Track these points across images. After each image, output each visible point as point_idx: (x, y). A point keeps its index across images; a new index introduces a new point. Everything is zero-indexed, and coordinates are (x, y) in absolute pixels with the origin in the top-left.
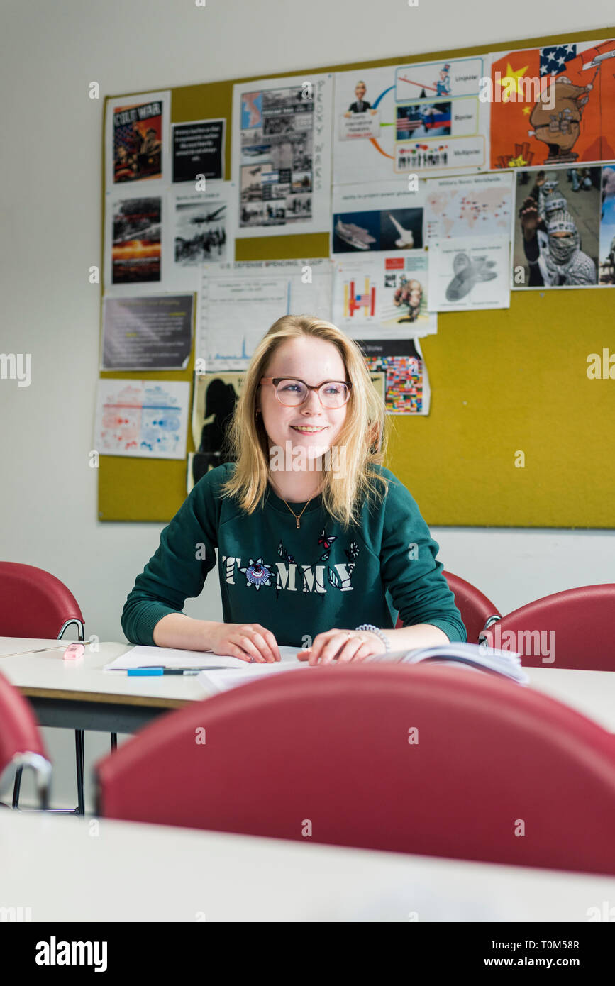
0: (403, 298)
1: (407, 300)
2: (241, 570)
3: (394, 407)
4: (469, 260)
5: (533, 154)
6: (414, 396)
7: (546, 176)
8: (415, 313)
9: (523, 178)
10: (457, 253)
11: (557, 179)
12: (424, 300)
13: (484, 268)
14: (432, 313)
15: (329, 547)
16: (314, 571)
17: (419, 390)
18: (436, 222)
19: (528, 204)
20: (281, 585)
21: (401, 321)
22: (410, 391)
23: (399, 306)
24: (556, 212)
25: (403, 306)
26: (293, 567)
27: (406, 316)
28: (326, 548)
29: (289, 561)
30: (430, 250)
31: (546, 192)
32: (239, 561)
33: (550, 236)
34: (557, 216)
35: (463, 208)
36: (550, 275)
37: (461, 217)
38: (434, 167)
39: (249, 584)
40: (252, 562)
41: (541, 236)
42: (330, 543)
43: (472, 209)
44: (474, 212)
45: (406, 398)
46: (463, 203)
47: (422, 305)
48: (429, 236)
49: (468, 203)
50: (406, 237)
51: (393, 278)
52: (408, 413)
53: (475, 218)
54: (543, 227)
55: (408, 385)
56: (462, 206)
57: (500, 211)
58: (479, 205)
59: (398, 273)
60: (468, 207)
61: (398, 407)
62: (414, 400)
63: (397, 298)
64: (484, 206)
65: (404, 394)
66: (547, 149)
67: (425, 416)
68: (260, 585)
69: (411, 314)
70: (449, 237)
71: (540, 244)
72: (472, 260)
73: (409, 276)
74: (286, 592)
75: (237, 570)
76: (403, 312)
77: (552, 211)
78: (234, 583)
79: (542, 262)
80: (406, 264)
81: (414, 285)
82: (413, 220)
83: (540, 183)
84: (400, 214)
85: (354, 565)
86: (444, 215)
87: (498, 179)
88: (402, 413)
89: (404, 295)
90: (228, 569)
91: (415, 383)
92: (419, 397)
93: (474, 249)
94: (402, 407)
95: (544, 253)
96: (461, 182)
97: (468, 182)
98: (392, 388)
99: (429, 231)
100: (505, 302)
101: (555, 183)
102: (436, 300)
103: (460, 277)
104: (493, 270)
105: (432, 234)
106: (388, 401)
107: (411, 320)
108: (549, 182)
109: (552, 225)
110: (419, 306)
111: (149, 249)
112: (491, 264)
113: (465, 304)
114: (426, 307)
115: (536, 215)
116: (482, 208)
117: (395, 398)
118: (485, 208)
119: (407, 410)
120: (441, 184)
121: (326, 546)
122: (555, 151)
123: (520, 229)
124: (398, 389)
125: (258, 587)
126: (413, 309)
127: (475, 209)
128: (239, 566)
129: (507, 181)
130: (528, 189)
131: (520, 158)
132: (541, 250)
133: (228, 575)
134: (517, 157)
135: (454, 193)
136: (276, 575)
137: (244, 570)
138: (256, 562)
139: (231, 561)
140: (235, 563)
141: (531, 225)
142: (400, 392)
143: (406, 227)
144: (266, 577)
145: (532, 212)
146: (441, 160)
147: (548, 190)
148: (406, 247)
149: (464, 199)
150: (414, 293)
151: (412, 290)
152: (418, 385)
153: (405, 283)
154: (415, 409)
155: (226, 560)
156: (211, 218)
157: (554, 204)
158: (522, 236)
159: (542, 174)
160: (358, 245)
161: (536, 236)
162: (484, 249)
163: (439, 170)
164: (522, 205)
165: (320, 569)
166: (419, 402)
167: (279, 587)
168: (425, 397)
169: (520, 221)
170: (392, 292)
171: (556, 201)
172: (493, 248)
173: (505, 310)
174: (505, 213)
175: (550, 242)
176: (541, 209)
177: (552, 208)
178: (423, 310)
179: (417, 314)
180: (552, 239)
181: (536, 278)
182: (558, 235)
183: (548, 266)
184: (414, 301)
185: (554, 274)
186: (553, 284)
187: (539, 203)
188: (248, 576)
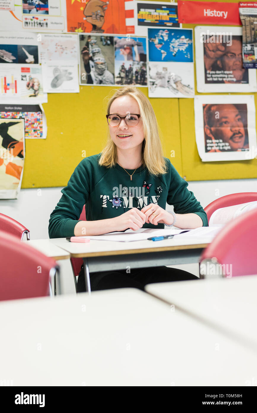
0: (31, 86)
1: (33, 87)
2: (110, 201)
3: (29, 135)
4: (60, 71)
5: (85, 28)
6: (39, 130)
7: (92, 38)
8: (37, 93)
9: (82, 38)
10: (54, 68)
11: (96, 39)
13: (67, 75)
14: (45, 93)
15: (149, 188)
16: (143, 199)
17: (41, 127)
18: (45, 53)
19: (85, 49)
20: (125, 206)
21: (31, 96)
22: (37, 128)
23: (29, 89)
24: (96, 54)
25: (31, 89)
26: (131, 198)
27: (33, 94)
30: (42, 65)
31: (92, 45)
32: (108, 197)
33: (95, 63)
34: (97, 55)
35: (57, 48)
36: (96, 80)
37: (56, 52)
38: (42, 28)
39: (113, 207)
41: (91, 63)
43: (61, 48)
44: (61, 50)
45: (34, 131)
46: (56, 45)
47: (40, 89)
48: (41, 59)
49: (59, 46)
50: (31, 58)
51: (25, 76)
52: (36, 138)
53: (62, 53)
54: (91, 59)
55: (36, 125)
57: (73, 51)
58: (64, 47)
59: (27, 74)
60: (59, 47)
61: (31, 135)
62: (39, 132)
63: (28, 86)
64: (66, 48)
65: (34, 129)
66: (92, 27)
67: (45, 139)
69: (35, 93)
70: (50, 60)
71: (91, 66)
72: (62, 71)
73: (33, 76)
75: (108, 201)
76: (31, 92)
77: (95, 53)
78: (107, 207)
79: (93, 74)
80: (31, 70)
81: (35, 80)
82: (34, 51)
83: (89, 40)
84: (28, 47)
85: (159, 196)
86: (48, 50)
87: (71, 37)
88: (33, 138)
89: (31, 85)
90: (104, 201)
91: (39, 124)
92: (41, 130)
93: (63, 66)
94: (33, 135)
95: (93, 70)
96: (54, 36)
97: (58, 36)
98: (28, 126)
99: (41, 57)
100: (77, 90)
101: (95, 41)
102: (46, 87)
103: (57, 78)
104: (71, 76)
105: (42, 58)
106: (26, 132)
107: (35, 96)
108: (93, 40)
109: (95, 58)
110: (38, 90)
112: (70, 73)
113: (59, 90)
115: (88, 54)
116: (64, 49)
117: (29, 131)
118: (67, 49)
119: (35, 136)
120: (45, 36)
122: (95, 27)
123: (82, 59)
124: (31, 127)
125: (117, 208)
126: (35, 91)
127: (62, 49)
128: (109, 199)
129: (75, 38)
130: (84, 42)
131: (80, 29)
132: (92, 69)
133: (103, 203)
134: (79, 28)
135: (52, 41)
136: (123, 202)
137: (111, 201)
139: (105, 197)
140: (107, 198)
141: (86, 58)
142: (32, 128)
143: (31, 53)
145: (86, 52)
146: (45, 25)
147: (93, 44)
148: (31, 63)
149: (57, 44)
150: (36, 84)
151: (34, 82)
152: (40, 125)
153: (31, 79)
154: (39, 136)
155: (103, 197)
157: (96, 50)
158: (83, 62)
159: (90, 37)
160: (7, 60)
161: (89, 63)
162: (66, 66)
163: (44, 29)
164: (82, 49)
165: (146, 198)
166: (41, 133)
167: (125, 207)
168: (45, 130)
169: (82, 56)
170: (25, 83)
171: (96, 49)
172: (71, 66)
173: (77, 93)
174: (75, 52)
175: (95, 66)
176: (90, 52)
177: (95, 52)
178: (40, 91)
179: (38, 94)
180: (96, 65)
181: (90, 80)
182: (98, 63)
183: (95, 75)
184: (36, 87)
185: (97, 79)
186: (97, 83)
187: (89, 49)
188: (113, 203)
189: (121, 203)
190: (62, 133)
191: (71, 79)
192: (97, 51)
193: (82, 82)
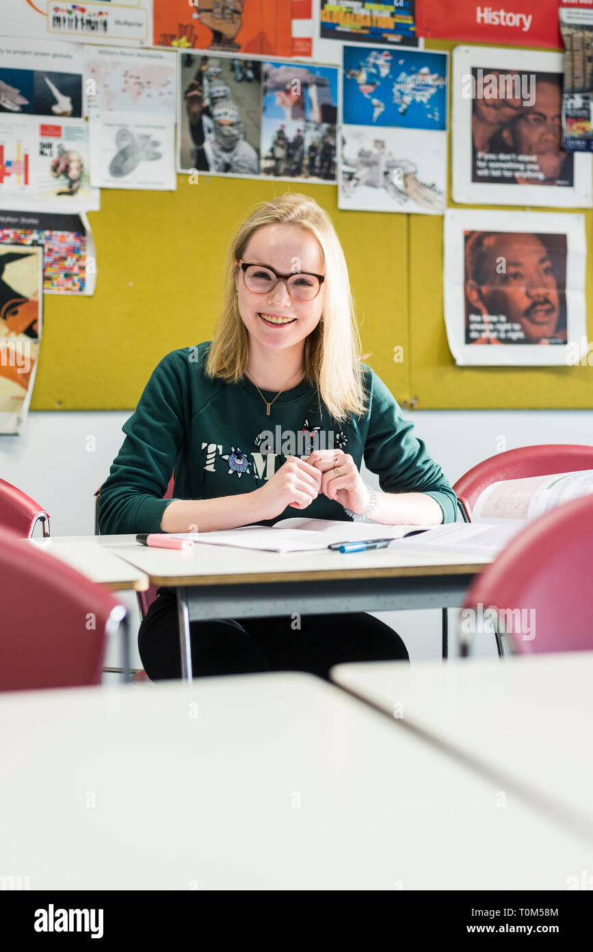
0: (61, 169)
1: (66, 171)
2: (223, 457)
3: (53, 285)
4: (132, 136)
5: (196, 37)
6: (77, 275)
7: (210, 62)
8: (75, 186)
9: (187, 61)
10: (118, 129)
11: (220, 66)
12: (86, 173)
13: (149, 147)
14: (93, 188)
17: (82, 268)
18: (97, 92)
19: (192, 87)
20: (257, 475)
21: (60, 194)
22: (72, 268)
23: (57, 177)
24: (220, 100)
25: (62, 177)
26: (272, 457)
27: (66, 189)
30: (91, 120)
31: (210, 78)
32: (220, 447)
33: (215, 122)
34: (221, 103)
35: (126, 82)
37: (124, 90)
38: (93, 33)
39: (231, 472)
40: (233, 450)
41: (206, 121)
43: (136, 83)
44: (138, 87)
45: (67, 276)
46: (125, 76)
47: (82, 179)
48: (89, 106)
49: (131, 77)
50: (64, 103)
51: (49, 146)
52: (69, 293)
53: (139, 93)
54: (207, 112)
55: (70, 262)
56: (124, 79)
57: (164, 90)
58: (143, 80)
60: (132, 81)
61: (58, 285)
62: (76, 279)
63: (55, 168)
64: (149, 83)
65: (66, 271)
66: (211, 35)
67: (89, 297)
68: (242, 473)
69: (70, 186)
70: (110, 110)
71: (206, 130)
72: (136, 137)
73: (68, 146)
75: (218, 457)
76: (62, 184)
77: (216, 98)
78: (214, 470)
79: (208, 147)
80: (63, 132)
81: (73, 157)
82: (72, 86)
83: (204, 68)
84: (59, 78)
86: (105, 86)
87: (161, 57)
88: (62, 292)
89: (62, 166)
90: (209, 457)
91: (78, 260)
92: (82, 275)
93: (138, 126)
94: (63, 285)
95: (209, 139)
96: (122, 54)
97: (130, 55)
98: (51, 265)
99: (89, 101)
100: (170, 184)
101: (218, 70)
102: (99, 175)
103: (123, 154)
104: (158, 149)
105: (91, 104)
106: (47, 279)
107: (71, 193)
108: (212, 68)
109: (216, 111)
110: (79, 179)
112: (156, 144)
113: (128, 182)
114: (89, 181)
115: (199, 99)
116: (145, 84)
117: (53, 276)
118: (150, 85)
119: (67, 289)
120: (101, 52)
122: (219, 39)
123: (186, 112)
124: (57, 267)
125: (240, 475)
126: (72, 182)
127: (139, 84)
128: (221, 453)
129: (170, 60)
131: (184, 39)
132: (207, 135)
133: (208, 462)
134: (180, 37)
135: (115, 64)
136: (253, 464)
137: (226, 457)
138: (236, 450)
139: (212, 448)
140: (217, 450)
141: (196, 109)
142: (60, 268)
143: (64, 92)
144: (246, 465)
145: (196, 96)
146: (101, 27)
147: (212, 76)
148: (63, 114)
149: (127, 72)
150: (74, 165)
151: (71, 161)
152: (81, 263)
153: (63, 153)
154: (77, 288)
155: (207, 447)
157: (218, 91)
158: (187, 119)
159: (205, 59)
160: (8, 106)
161: (201, 121)
162: (148, 127)
163: (98, 36)
164: (186, 88)
166: (83, 281)
167: (257, 477)
168: (90, 276)
169: (185, 103)
171: (219, 88)
172: (157, 127)
173: (171, 192)
174: (170, 93)
175: (215, 128)
176: (206, 95)
177: (216, 95)
178: (84, 183)
179: (78, 188)
180: (217, 126)
181: (201, 162)
182: (222, 122)
183: (214, 151)
184: (73, 173)
185: (220, 161)
186: (219, 170)
187: (203, 88)
188: (231, 463)
190: (131, 284)
191: (157, 156)
192: (221, 94)
193: (184, 165)
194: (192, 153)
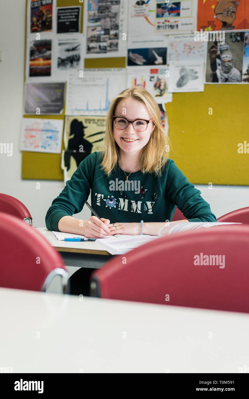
0: (157, 86)
1: (159, 87)
2: (104, 200)
4: (186, 70)
5: (215, 26)
8: (162, 92)
10: (181, 68)
12: (166, 87)
13: (193, 74)
14: (170, 93)
16: (137, 203)
18: (173, 54)
19: (213, 47)
20: (120, 208)
21: (157, 96)
23: (156, 89)
24: (224, 51)
25: (158, 89)
26: (127, 201)
27: (159, 94)
28: (143, 194)
29: (125, 198)
30: (170, 65)
32: (103, 196)
34: (225, 52)
36: (221, 78)
37: (184, 52)
38: (173, 30)
39: (106, 206)
40: (109, 197)
41: (218, 61)
42: (145, 192)
44: (189, 50)
47: (166, 89)
48: (169, 60)
49: (187, 46)
50: (160, 60)
51: (153, 77)
53: (190, 52)
54: (219, 57)
56: (184, 47)
57: (200, 50)
58: (192, 47)
59: (155, 75)
60: (187, 48)
63: (155, 86)
64: (194, 47)
66: (222, 24)
68: (112, 207)
69: (161, 93)
70: (178, 60)
71: (217, 64)
72: (188, 71)
73: (160, 76)
74: (123, 211)
75: (101, 200)
76: (157, 92)
77: (223, 50)
78: (100, 205)
79: (218, 72)
80: (159, 72)
81: (162, 81)
82: (163, 53)
84: (157, 50)
85: (154, 202)
86: (176, 51)
89: (158, 85)
90: (98, 199)
93: (189, 66)
95: (219, 68)
96: (184, 37)
97: (187, 37)
99: (169, 58)
100: (202, 89)
102: (172, 88)
103: (182, 78)
104: (197, 75)
107: (161, 95)
109: (223, 56)
110: (164, 90)
111: (46, 62)
112: (196, 73)
113: (184, 89)
115: (215, 52)
118: (194, 49)
120: (175, 37)
121: (143, 193)
122: (225, 25)
123: (209, 58)
125: (110, 208)
126: (161, 91)
127: (190, 48)
128: (103, 198)
131: (210, 28)
132: (218, 67)
134: (208, 27)
135: (181, 42)
136: (119, 203)
137: (105, 200)
138: (111, 197)
139: (99, 195)
140: (101, 197)
141: (214, 56)
143: (160, 55)
144: (115, 204)
145: (214, 50)
146: (175, 27)
148: (159, 64)
149: (185, 44)
150: (162, 84)
152: (163, 123)
153: (159, 80)
155: (97, 195)
156: (74, 49)
157: (224, 48)
158: (209, 61)
160: (139, 63)
161: (216, 61)
162: (193, 66)
163: (174, 31)
164: (210, 48)
165: (139, 203)
167: (119, 209)
169: (209, 54)
170: (152, 84)
171: (224, 46)
172: (196, 66)
173: (201, 92)
174: (203, 51)
175: (222, 64)
176: (218, 50)
177: (223, 49)
178: (166, 91)
179: (164, 93)
180: (223, 62)
181: (215, 79)
182: (225, 61)
183: (221, 74)
184: (162, 87)
185: (223, 77)
186: (222, 82)
187: (217, 47)
188: (107, 203)
189: (116, 204)
190: (183, 131)
191: (196, 78)
192: (225, 48)
193: (207, 80)
194: (211, 75)
